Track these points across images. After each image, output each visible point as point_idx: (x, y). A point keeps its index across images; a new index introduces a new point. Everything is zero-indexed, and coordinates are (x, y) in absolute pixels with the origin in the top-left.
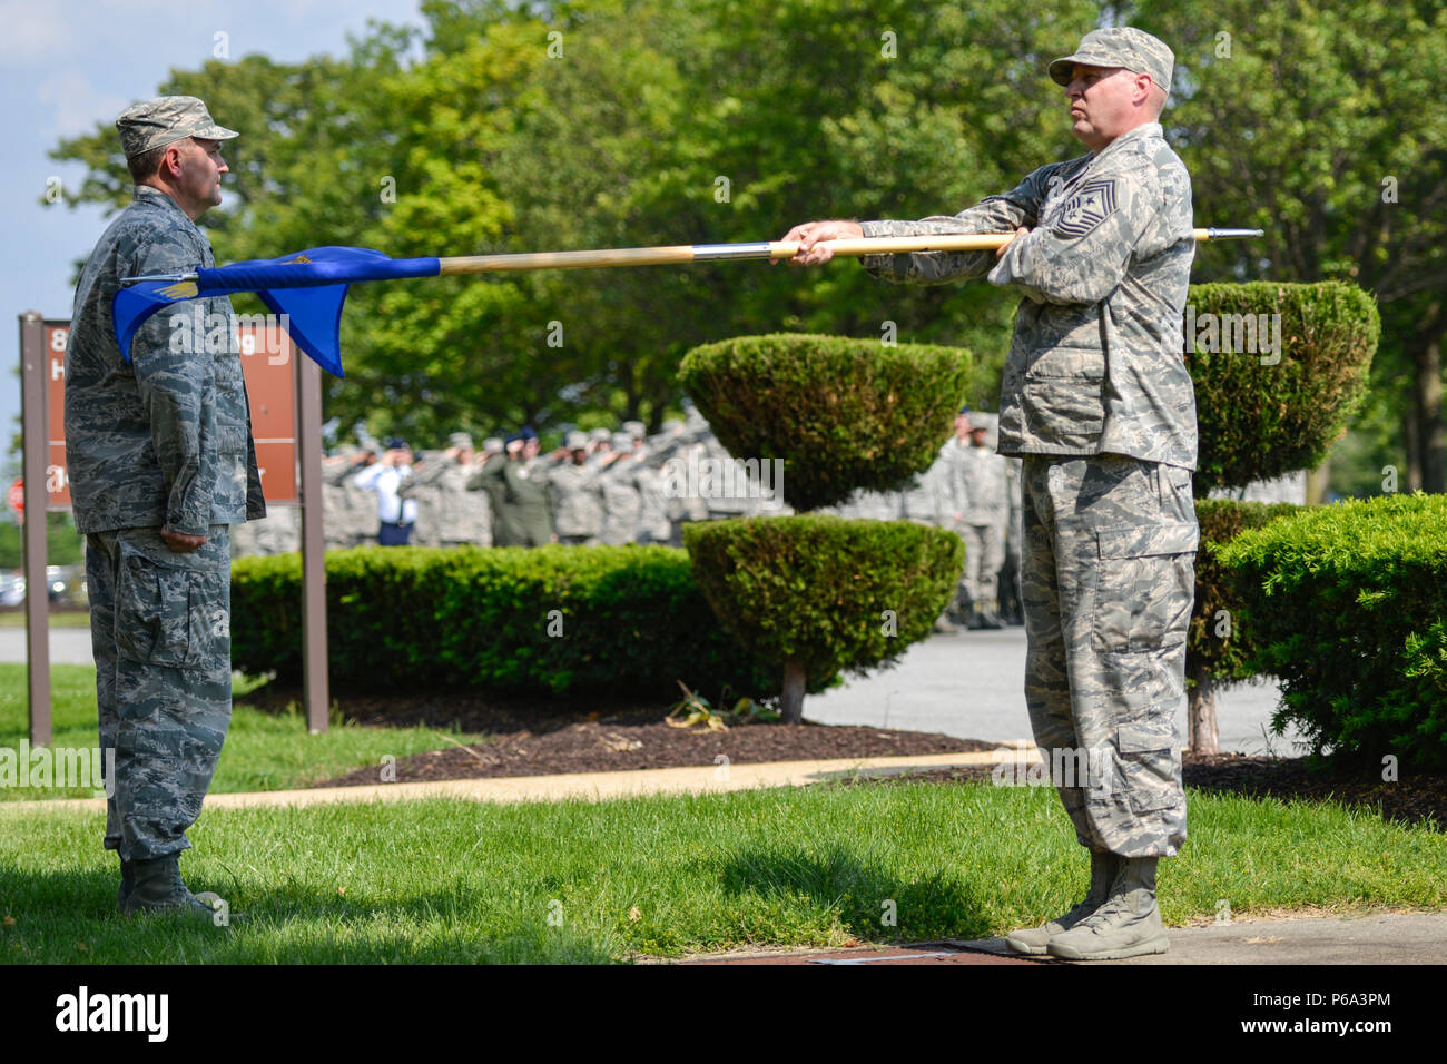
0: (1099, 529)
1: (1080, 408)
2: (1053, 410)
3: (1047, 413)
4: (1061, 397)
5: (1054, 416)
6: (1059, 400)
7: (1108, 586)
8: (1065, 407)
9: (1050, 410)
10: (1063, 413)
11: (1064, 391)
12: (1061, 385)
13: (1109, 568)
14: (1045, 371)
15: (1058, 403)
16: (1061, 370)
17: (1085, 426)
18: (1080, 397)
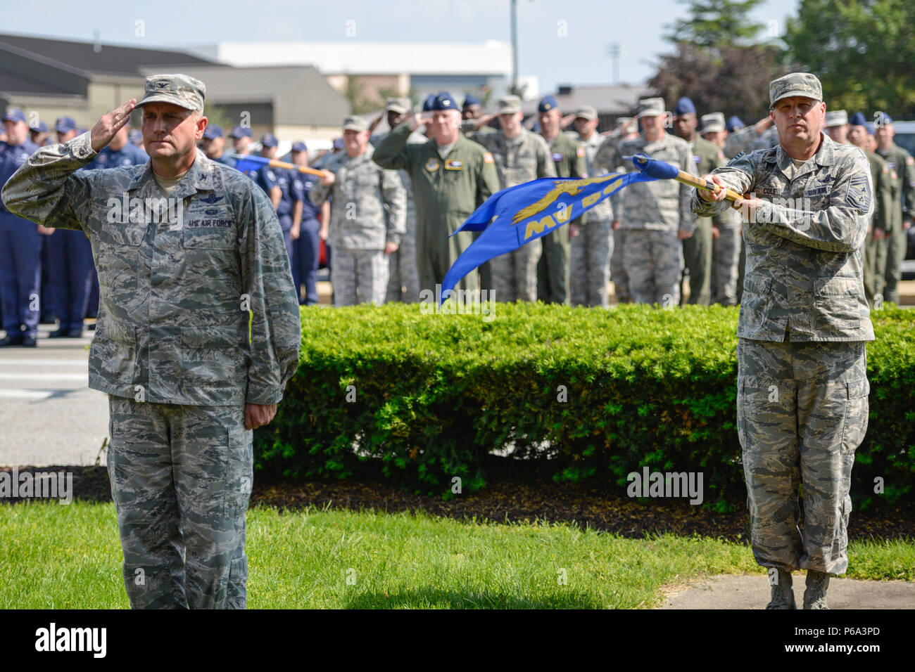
0: (848, 381)
1: (848, 313)
2: (832, 315)
3: (829, 317)
4: (838, 307)
5: (833, 318)
6: (837, 309)
7: (852, 415)
8: (840, 313)
9: (830, 314)
10: (838, 316)
11: (840, 303)
12: (838, 299)
13: (853, 404)
14: (828, 291)
15: (836, 310)
16: (837, 291)
17: (850, 324)
18: (848, 307)
